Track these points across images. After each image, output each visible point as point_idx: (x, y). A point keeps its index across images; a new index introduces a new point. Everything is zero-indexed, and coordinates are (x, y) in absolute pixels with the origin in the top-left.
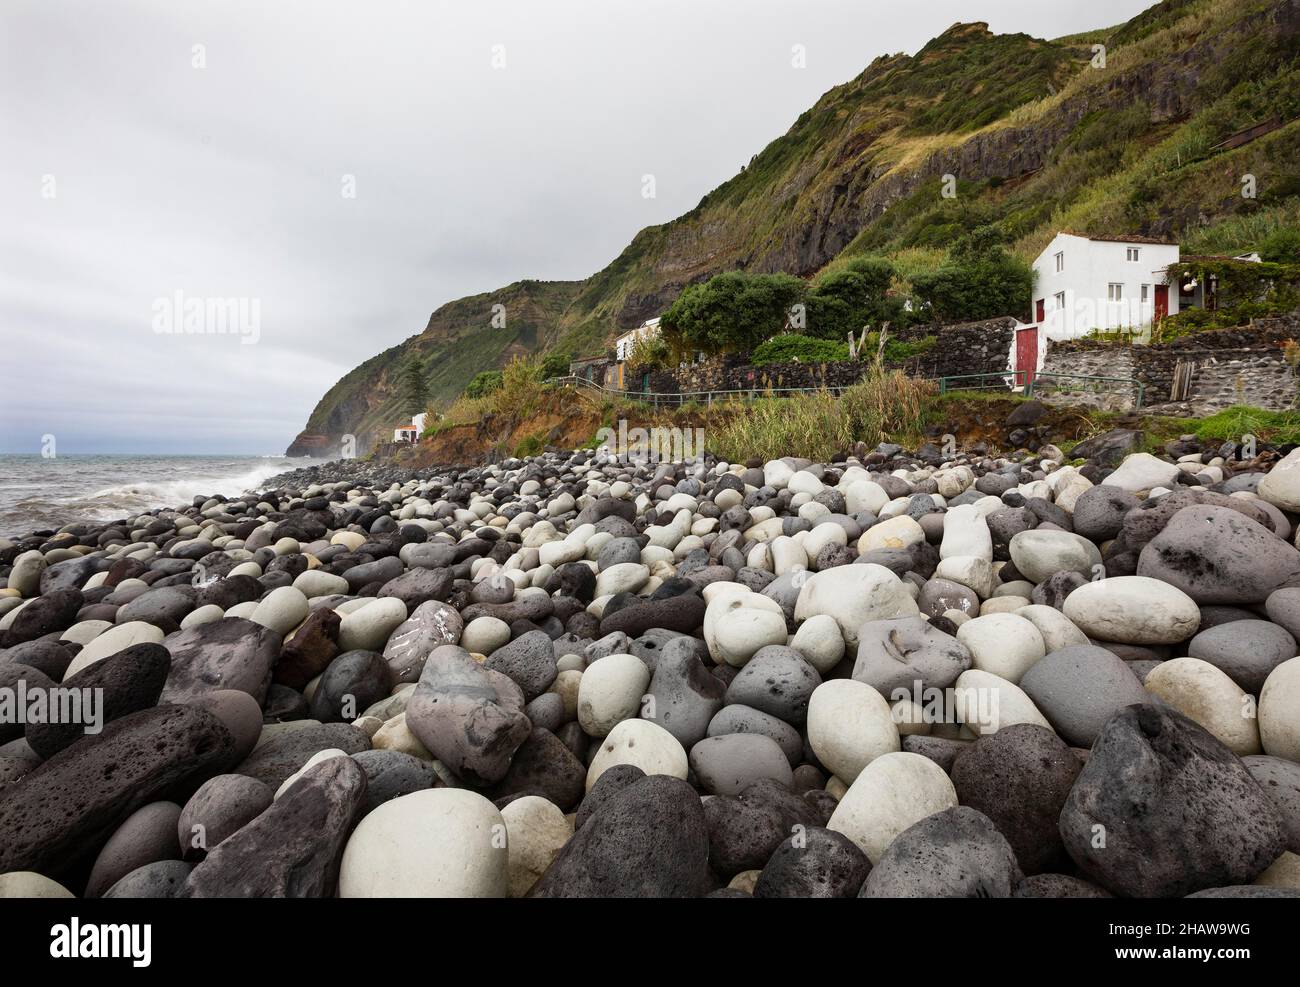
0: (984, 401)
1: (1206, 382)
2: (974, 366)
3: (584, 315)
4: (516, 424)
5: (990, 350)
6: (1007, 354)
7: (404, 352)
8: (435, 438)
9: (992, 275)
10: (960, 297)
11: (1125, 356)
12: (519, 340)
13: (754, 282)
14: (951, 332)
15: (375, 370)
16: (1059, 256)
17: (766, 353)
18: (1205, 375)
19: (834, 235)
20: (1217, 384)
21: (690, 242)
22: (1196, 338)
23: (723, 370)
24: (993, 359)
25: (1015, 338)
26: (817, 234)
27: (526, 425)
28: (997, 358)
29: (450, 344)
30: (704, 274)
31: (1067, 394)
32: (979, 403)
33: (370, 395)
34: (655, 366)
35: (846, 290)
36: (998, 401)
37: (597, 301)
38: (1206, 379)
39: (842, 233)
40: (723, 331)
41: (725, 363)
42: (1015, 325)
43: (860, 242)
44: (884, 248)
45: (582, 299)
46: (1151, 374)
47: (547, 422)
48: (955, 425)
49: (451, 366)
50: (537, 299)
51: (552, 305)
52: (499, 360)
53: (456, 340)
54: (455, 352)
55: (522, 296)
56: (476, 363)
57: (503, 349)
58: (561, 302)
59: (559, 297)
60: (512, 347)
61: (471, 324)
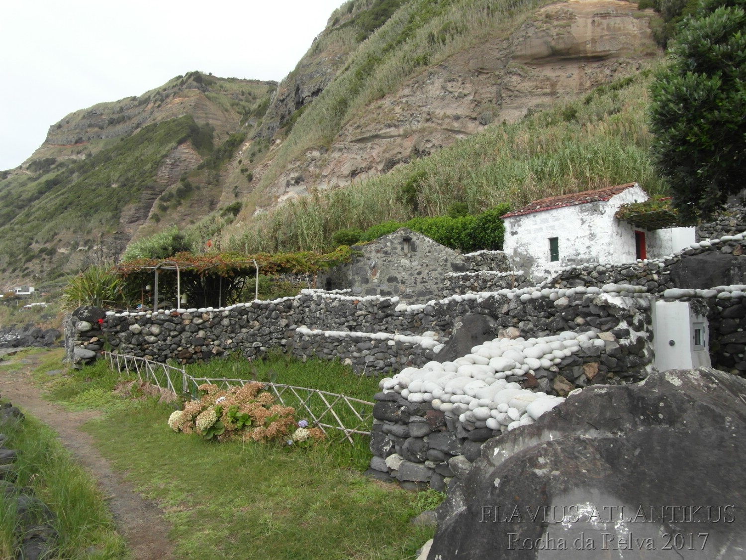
49: (73, 183)
50: (213, 95)
51: (232, 105)
52: (155, 168)
53: (83, 157)
54: (82, 167)
55: (190, 88)
56: (117, 174)
57: (164, 153)
58: (246, 104)
59: (241, 97)
60: (178, 150)
61: (107, 137)
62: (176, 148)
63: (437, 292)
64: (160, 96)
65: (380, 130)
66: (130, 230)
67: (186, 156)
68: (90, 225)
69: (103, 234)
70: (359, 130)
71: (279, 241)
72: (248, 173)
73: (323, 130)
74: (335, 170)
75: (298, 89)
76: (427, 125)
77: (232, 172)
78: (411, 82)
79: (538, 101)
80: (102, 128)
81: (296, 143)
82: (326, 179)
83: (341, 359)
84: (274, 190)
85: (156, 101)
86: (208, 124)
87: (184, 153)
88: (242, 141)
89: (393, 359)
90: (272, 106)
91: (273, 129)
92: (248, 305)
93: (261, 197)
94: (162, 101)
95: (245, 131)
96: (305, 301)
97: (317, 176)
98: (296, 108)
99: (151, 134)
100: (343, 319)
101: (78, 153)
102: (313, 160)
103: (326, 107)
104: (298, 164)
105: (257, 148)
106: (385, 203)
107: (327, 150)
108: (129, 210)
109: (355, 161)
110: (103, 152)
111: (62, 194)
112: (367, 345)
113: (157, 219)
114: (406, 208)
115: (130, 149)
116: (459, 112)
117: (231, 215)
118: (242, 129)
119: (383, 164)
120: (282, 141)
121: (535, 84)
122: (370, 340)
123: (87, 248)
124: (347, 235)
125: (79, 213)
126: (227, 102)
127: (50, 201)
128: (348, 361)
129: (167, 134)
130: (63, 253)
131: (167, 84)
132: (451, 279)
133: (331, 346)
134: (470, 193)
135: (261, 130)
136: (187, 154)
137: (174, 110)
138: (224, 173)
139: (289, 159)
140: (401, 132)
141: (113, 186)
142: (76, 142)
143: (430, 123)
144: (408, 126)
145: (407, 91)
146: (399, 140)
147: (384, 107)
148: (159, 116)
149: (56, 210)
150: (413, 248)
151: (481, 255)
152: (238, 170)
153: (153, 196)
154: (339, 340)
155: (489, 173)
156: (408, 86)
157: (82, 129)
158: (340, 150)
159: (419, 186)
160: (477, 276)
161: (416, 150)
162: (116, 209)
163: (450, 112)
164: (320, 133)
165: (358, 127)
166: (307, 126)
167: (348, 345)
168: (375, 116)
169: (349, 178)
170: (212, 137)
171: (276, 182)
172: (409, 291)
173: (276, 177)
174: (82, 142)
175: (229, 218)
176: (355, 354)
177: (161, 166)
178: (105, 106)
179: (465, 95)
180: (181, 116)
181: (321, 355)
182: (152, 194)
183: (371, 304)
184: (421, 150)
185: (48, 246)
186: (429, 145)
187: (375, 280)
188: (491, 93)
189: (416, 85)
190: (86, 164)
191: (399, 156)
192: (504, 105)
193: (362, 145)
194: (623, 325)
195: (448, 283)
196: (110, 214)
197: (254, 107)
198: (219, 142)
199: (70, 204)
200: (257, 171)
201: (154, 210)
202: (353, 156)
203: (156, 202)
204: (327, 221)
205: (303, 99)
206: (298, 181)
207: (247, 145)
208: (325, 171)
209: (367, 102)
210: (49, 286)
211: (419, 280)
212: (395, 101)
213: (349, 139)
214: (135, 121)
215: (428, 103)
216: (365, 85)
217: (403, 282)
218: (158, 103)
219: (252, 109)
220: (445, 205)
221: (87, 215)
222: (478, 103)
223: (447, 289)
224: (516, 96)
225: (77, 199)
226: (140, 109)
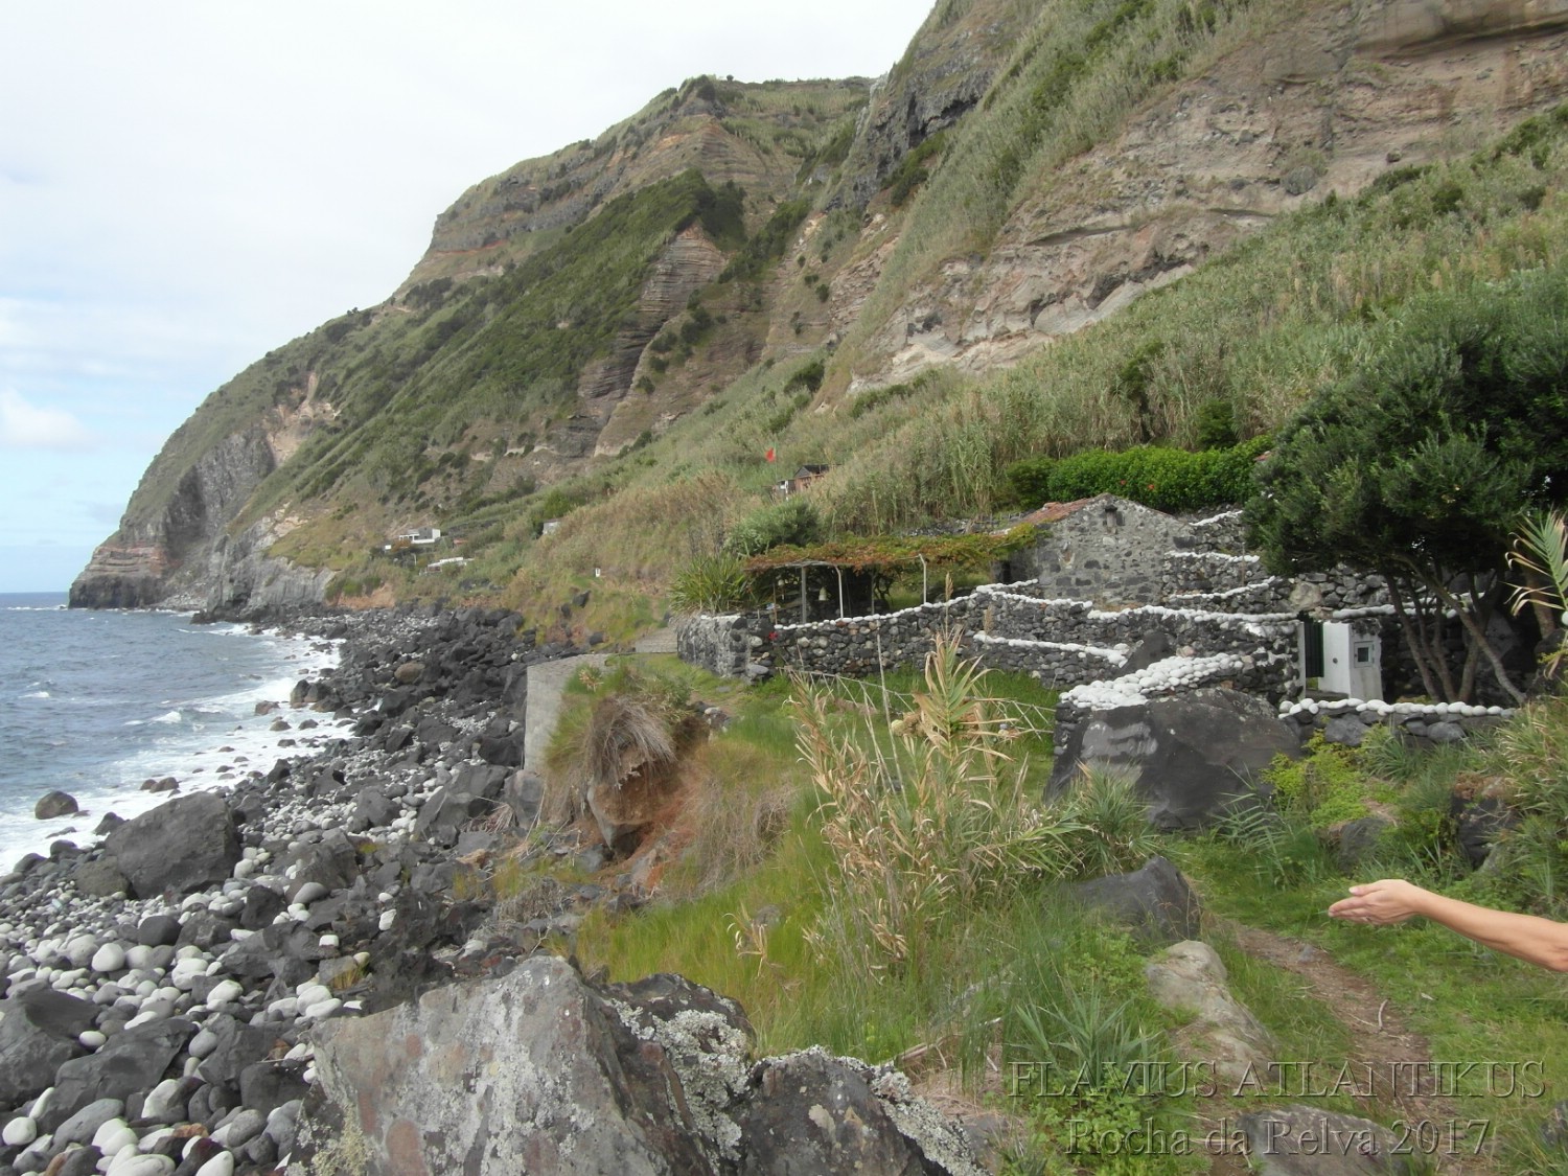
15: (292, 371)
29: (482, 281)
49: (488, 326)
50: (734, 122)
51: (777, 139)
52: (637, 285)
53: (500, 271)
54: (500, 292)
55: (691, 114)
56: (566, 302)
57: (651, 252)
58: (804, 133)
59: (793, 119)
60: (677, 244)
61: (540, 227)
62: (673, 240)
63: (1153, 578)
64: (634, 136)
65: (1085, 218)
66: (597, 410)
67: (694, 253)
68: (525, 405)
69: (549, 423)
70: (1043, 220)
71: (922, 481)
72: (819, 284)
73: (973, 219)
74: (1000, 301)
75: (913, 105)
76: (1181, 201)
77: (787, 282)
78: (1144, 117)
79: (1412, 135)
80: (529, 210)
81: (921, 249)
82: (984, 319)
83: (1028, 672)
84: (885, 341)
85: (628, 146)
86: (730, 185)
87: (688, 248)
88: (802, 217)
89: (1084, 673)
90: (860, 140)
91: (864, 189)
92: (917, 609)
93: (861, 357)
94: (640, 144)
95: (808, 194)
96: (981, 602)
97: (966, 312)
98: (911, 145)
99: (622, 215)
100: (1029, 626)
101: (491, 263)
102: (956, 281)
103: (977, 170)
104: (928, 290)
105: (834, 231)
106: (1091, 402)
107: (982, 260)
108: (594, 372)
109: (1038, 281)
110: (535, 258)
111: (471, 348)
112: (1057, 656)
113: (648, 387)
114: (1126, 410)
115: (585, 250)
116: (1243, 171)
117: (805, 391)
118: (801, 191)
119: (1092, 286)
120: (887, 216)
121: (1404, 100)
122: (1060, 651)
123: (522, 450)
124: (1028, 470)
125: (504, 384)
126: (765, 135)
127: (449, 364)
128: (1036, 674)
129: (655, 213)
130: (481, 463)
131: (646, 108)
132: (1172, 560)
133: (1016, 657)
134: (1237, 382)
135: (841, 191)
136: (695, 249)
137: (664, 162)
138: (771, 286)
139: (910, 280)
140: (1127, 218)
141: (561, 326)
142: (485, 244)
143: (1183, 198)
144: (1139, 208)
145: (1136, 136)
146: (1122, 237)
147: (1091, 170)
148: (637, 177)
149: (463, 380)
150: (1120, 521)
151: (1220, 521)
152: (798, 279)
153: (635, 342)
154: (1025, 650)
155: (1268, 348)
156: (1139, 125)
157: (494, 217)
158: (1009, 259)
159: (1148, 369)
160: (1204, 558)
161: (1156, 255)
162: (570, 370)
163: (1224, 173)
164: (968, 227)
165: (1042, 213)
166: (942, 211)
167: (1035, 656)
168: (1074, 189)
169: (1028, 313)
170: (740, 210)
171: (887, 325)
172: (1114, 578)
173: (886, 316)
174: (493, 243)
175: (801, 397)
176: (1044, 666)
177: (648, 279)
178: (531, 166)
179: (1256, 136)
180: (677, 173)
181: (1005, 666)
182: (634, 337)
183: (1061, 608)
184: (1166, 255)
185: (455, 449)
186: (1182, 245)
187: (1069, 566)
188: (1310, 126)
189: (1155, 124)
190: (505, 285)
191: (1124, 270)
192: (1337, 151)
193: (1051, 249)
194: (1261, 650)
195: (1168, 565)
196: (558, 383)
197: (822, 143)
198: (757, 219)
199: (486, 367)
200: (838, 282)
201: (641, 370)
202: (1034, 271)
203: (645, 355)
204: (997, 443)
205: (925, 125)
206: (929, 324)
207: (813, 225)
208: (980, 303)
209: (1057, 161)
210: (464, 526)
211: (1127, 564)
212: (1112, 159)
213: (1024, 238)
214: (590, 190)
215: (1180, 158)
216: (1051, 124)
217: (1106, 567)
218: (632, 150)
219: (819, 148)
220: (1194, 403)
221: (519, 387)
222: (1282, 149)
223: (1167, 573)
224: (1364, 130)
225: (498, 358)
226: (599, 165)
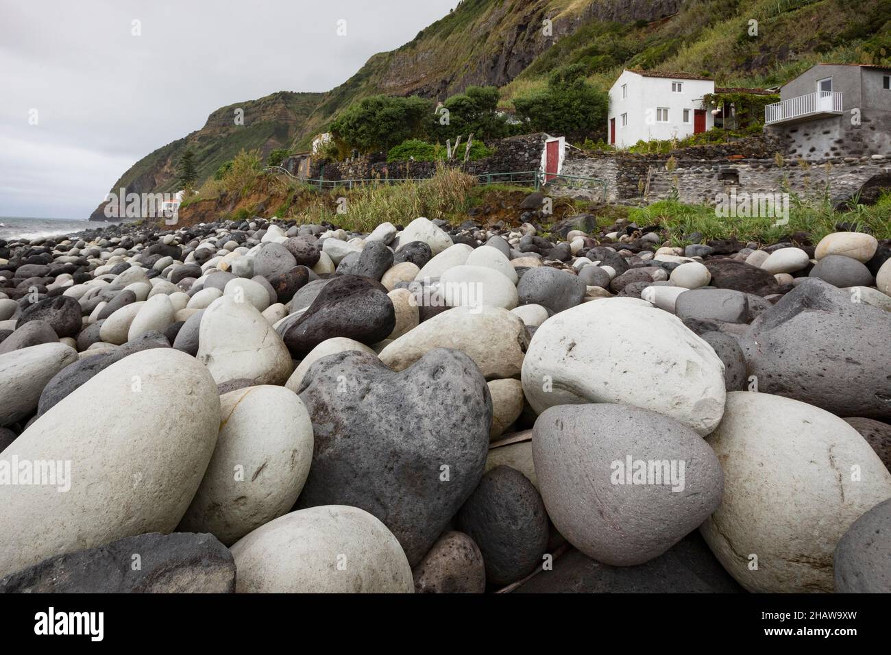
0: (507, 192)
1: (660, 182)
2: (520, 166)
3: (324, 118)
4: (237, 200)
5: (530, 156)
6: (540, 159)
7: (186, 144)
8: (188, 209)
9: (574, 100)
10: (550, 115)
11: (612, 162)
12: (273, 137)
13: (392, 103)
14: (506, 142)
15: (163, 157)
16: (624, 86)
17: (396, 153)
18: (658, 178)
19: (515, 61)
20: (666, 185)
21: (408, 65)
22: (687, 151)
23: (368, 165)
24: (531, 162)
25: (546, 147)
26: (502, 61)
27: (244, 201)
28: (534, 161)
29: (221, 137)
30: (417, 90)
31: (570, 188)
32: (504, 193)
33: (158, 175)
34: (329, 160)
35: (461, 109)
36: (516, 192)
37: (336, 108)
38: (658, 180)
39: (521, 61)
40: (367, 137)
41: (369, 159)
42: (547, 138)
43: (533, 67)
44: (551, 72)
45: (325, 106)
46: (631, 176)
47: (259, 199)
48: (488, 207)
